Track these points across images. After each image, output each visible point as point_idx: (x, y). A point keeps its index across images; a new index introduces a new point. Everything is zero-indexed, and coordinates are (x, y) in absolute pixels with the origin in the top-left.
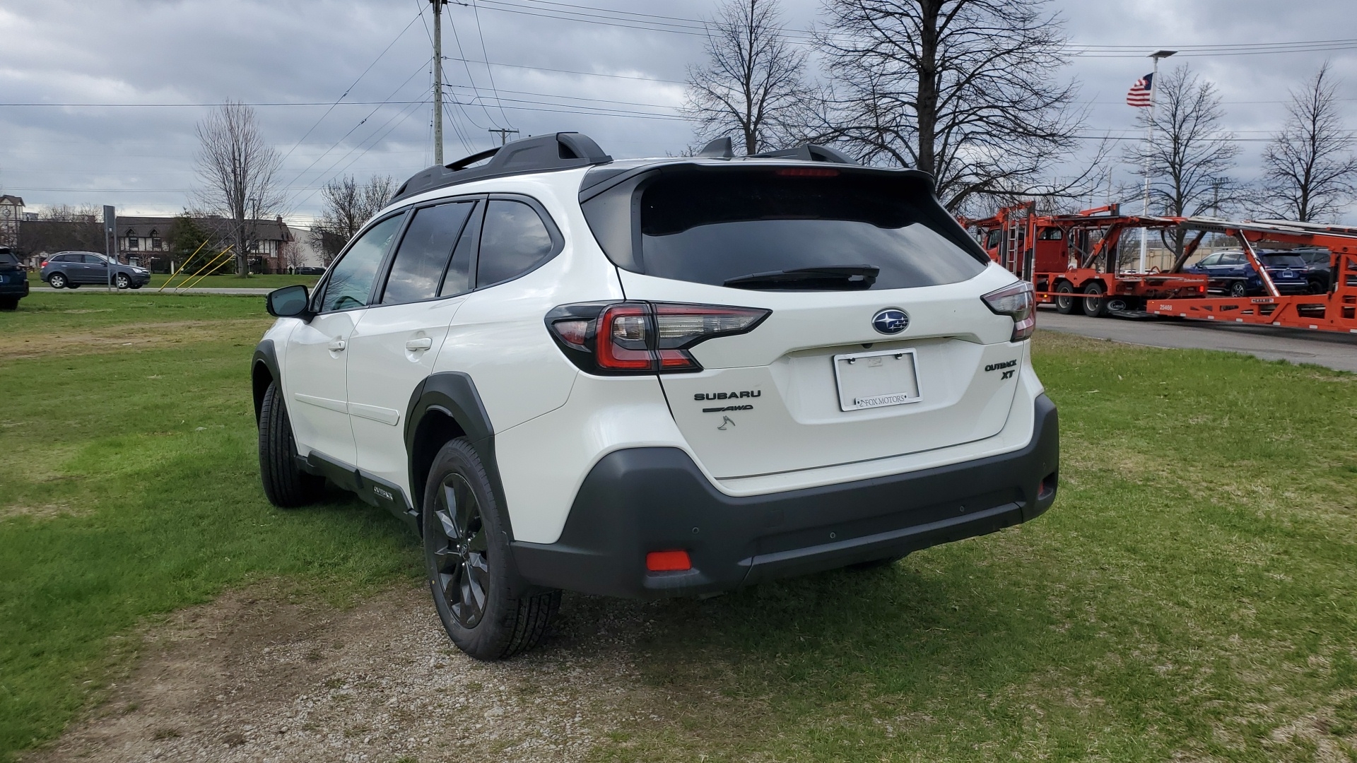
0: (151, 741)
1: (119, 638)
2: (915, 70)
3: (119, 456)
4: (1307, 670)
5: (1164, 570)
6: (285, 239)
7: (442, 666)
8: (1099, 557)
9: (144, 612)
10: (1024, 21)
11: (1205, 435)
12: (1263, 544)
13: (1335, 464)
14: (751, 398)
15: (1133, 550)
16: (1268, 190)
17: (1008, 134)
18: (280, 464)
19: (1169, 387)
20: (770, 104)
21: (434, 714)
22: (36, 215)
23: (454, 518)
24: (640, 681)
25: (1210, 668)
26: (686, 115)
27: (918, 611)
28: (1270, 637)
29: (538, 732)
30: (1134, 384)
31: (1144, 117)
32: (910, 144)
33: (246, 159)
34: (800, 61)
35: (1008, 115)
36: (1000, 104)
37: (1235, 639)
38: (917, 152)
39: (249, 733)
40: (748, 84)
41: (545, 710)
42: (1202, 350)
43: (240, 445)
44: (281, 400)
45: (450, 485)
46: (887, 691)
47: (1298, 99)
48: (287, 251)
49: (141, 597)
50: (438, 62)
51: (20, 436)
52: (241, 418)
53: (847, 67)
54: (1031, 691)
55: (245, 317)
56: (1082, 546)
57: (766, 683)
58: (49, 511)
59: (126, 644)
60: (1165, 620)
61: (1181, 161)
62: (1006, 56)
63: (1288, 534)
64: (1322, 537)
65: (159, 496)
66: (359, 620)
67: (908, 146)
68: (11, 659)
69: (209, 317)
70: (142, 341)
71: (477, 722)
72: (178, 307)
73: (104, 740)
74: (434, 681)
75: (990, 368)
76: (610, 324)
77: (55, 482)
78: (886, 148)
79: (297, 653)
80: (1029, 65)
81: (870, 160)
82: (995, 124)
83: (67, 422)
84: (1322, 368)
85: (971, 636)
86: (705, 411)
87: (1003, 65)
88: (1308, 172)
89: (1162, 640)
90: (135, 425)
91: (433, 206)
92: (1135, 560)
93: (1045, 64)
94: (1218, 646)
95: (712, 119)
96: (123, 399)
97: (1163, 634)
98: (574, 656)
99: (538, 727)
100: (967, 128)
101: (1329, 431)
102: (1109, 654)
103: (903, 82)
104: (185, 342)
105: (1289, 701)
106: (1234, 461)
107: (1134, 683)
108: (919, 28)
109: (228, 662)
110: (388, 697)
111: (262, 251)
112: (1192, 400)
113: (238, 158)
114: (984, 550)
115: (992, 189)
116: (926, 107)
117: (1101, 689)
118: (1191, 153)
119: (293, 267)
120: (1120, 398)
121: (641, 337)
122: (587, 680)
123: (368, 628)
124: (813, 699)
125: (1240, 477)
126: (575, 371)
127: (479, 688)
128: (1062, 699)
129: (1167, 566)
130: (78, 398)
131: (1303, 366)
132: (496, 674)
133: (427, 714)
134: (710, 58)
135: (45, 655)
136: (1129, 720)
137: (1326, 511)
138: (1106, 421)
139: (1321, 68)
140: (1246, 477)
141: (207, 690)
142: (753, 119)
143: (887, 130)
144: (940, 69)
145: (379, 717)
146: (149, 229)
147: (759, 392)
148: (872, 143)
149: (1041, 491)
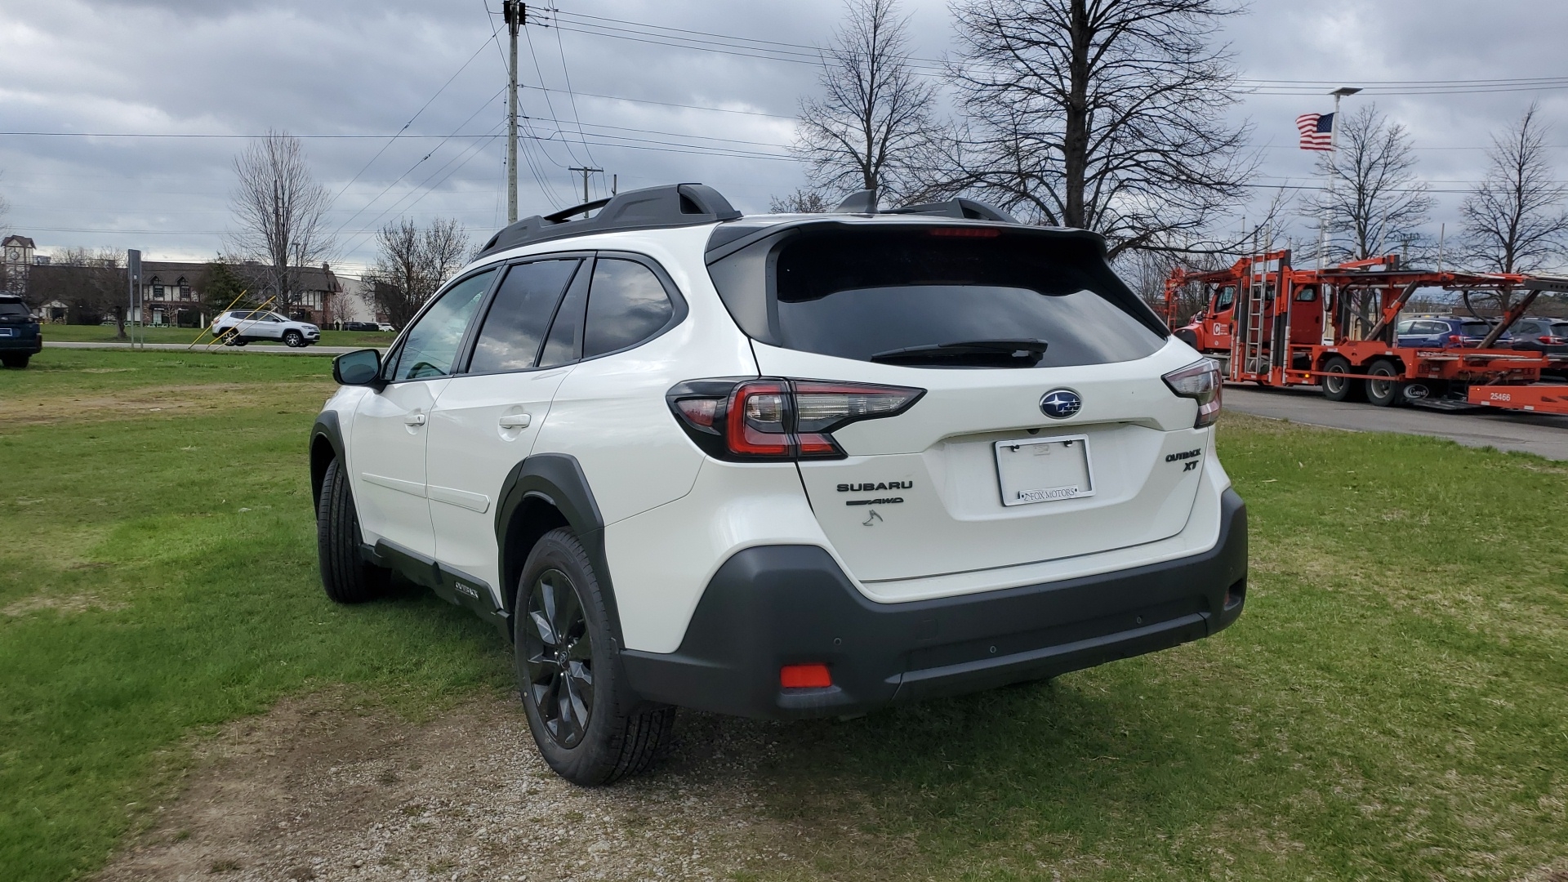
0: (207, 874)
1: (163, 753)
2: (1062, 108)
3: (153, 540)
4: (1538, 814)
5: (1365, 693)
6: (332, 289)
7: (536, 792)
8: (1288, 676)
9: (191, 723)
10: (1188, 53)
11: (1403, 533)
12: (1478, 664)
13: (1555, 570)
14: (901, 490)
15: (1327, 669)
16: (1467, 248)
17: (1169, 182)
18: (341, 553)
19: (1358, 477)
20: (894, 143)
21: (529, 848)
22: (48, 259)
23: (551, 620)
24: (764, 813)
25: (1425, 809)
26: (798, 155)
27: (1082, 737)
28: (1493, 774)
29: (651, 870)
30: (1317, 473)
31: (1324, 164)
32: (1056, 191)
33: (290, 198)
34: (929, 94)
35: (1169, 160)
36: (1160, 147)
37: (1452, 775)
38: (1064, 201)
39: (318, 867)
40: (868, 121)
41: (657, 845)
42: (1394, 433)
43: (291, 528)
44: (345, 479)
45: (548, 582)
46: (1052, 830)
47: (1502, 145)
48: (334, 304)
49: (188, 705)
50: (514, 91)
51: (39, 515)
52: (290, 497)
53: (984, 104)
54: (1218, 832)
55: (288, 380)
56: (1267, 663)
57: (911, 818)
58: (77, 603)
59: (173, 761)
60: (1368, 752)
61: (1367, 214)
62: (1167, 93)
63: (1506, 653)
64: (1545, 656)
65: (200, 588)
66: (438, 737)
67: (1053, 194)
68: (43, 776)
69: (247, 379)
70: (172, 406)
71: (580, 858)
72: (213, 367)
73: (154, 872)
74: (527, 809)
75: (1171, 458)
76: (743, 403)
77: (82, 569)
78: (1029, 196)
79: (369, 773)
80: (1194, 104)
81: (1010, 209)
82: (1154, 170)
83: (92, 500)
84: (1535, 456)
85: (1146, 766)
86: (849, 503)
87: (1164, 103)
88: (1513, 230)
89: (1367, 775)
90: (169, 505)
91: (531, 262)
92: (1330, 680)
93: (1213, 103)
94: (1433, 784)
95: (827, 160)
96: (154, 475)
97: (1368, 768)
98: (687, 782)
99: (650, 865)
100: (1122, 174)
101: (1547, 531)
102: (1306, 791)
103: (1048, 121)
104: (221, 408)
105: (1519, 849)
106: (1438, 564)
107: (1338, 825)
108: (1068, 60)
109: (290, 784)
110: (476, 827)
111: (305, 303)
112: (1385, 492)
113: (281, 197)
114: (1155, 666)
115: (1151, 245)
116: (1074, 150)
117: (1299, 831)
118: (1378, 205)
119: (340, 322)
120: (1301, 488)
121: (778, 418)
122: (704, 810)
123: (449, 746)
124: (966, 838)
125: (1446, 583)
126: (701, 456)
127: (580, 818)
128: (1254, 842)
129: (1368, 687)
130: (102, 472)
131: (1513, 454)
132: (599, 802)
133: (522, 847)
134: (825, 90)
135: (82, 773)
136: (1334, 869)
137: (1549, 626)
138: (1287, 516)
139: (1528, 110)
140: (1453, 584)
141: (268, 815)
142: (874, 160)
143: (1030, 175)
144: (1091, 106)
145: (467, 851)
146: (176, 276)
147: (911, 483)
148: (1013, 190)
149: (1227, 600)
